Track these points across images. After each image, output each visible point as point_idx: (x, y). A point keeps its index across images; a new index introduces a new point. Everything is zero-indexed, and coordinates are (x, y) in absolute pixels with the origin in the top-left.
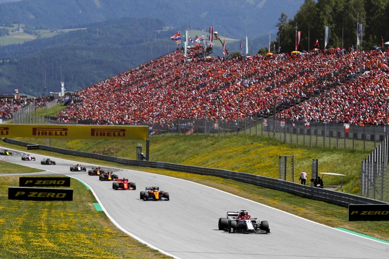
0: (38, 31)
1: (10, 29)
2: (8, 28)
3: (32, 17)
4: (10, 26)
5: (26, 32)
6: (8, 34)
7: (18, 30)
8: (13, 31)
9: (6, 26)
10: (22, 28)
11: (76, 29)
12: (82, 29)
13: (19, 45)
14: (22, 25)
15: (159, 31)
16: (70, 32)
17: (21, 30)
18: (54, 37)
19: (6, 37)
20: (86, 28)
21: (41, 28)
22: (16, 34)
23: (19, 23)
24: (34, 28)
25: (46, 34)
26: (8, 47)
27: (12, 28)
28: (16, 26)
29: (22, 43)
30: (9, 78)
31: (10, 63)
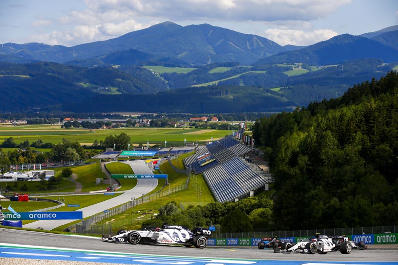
0: (310, 67)
1: (294, 66)
2: (292, 66)
3: (308, 58)
4: (294, 64)
5: (303, 67)
7: (299, 67)
8: (295, 68)
9: (291, 64)
10: (301, 65)
11: (331, 66)
12: (335, 65)
13: (298, 76)
15: (379, 66)
16: (328, 67)
17: (300, 67)
18: (319, 70)
20: (337, 65)
21: (312, 66)
23: (299, 62)
24: (308, 65)
25: (315, 69)
26: (292, 77)
28: (297, 64)
29: (300, 75)
30: (287, 97)
31: (289, 88)
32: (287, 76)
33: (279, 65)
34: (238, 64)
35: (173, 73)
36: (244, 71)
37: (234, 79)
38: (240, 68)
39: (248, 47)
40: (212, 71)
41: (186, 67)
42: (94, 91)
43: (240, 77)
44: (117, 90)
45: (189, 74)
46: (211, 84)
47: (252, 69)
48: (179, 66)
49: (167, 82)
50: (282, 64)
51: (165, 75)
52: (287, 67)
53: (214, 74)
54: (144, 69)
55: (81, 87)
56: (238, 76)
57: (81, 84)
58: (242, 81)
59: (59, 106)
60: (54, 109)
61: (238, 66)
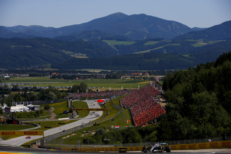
0: (208, 41)
2: (197, 40)
3: (207, 36)
4: (198, 40)
5: (204, 42)
6: (197, 43)
10: (202, 40)
11: (222, 41)
12: (224, 40)
14: (202, 39)
16: (220, 42)
18: (214, 44)
19: (197, 44)
22: (200, 43)
24: (207, 40)
25: (211, 42)
26: (197, 48)
27: (199, 41)
28: (200, 40)
29: (202, 46)
30: (193, 61)
31: (194, 55)
32: (194, 47)
33: (188, 40)
34: (163, 39)
35: (121, 45)
36: (167, 44)
37: (160, 48)
38: (164, 42)
39: (170, 28)
40: (146, 44)
41: (130, 41)
42: (72, 56)
43: (164, 48)
44: (87, 56)
45: (132, 45)
46: (145, 52)
47: (171, 43)
48: (126, 41)
49: (118, 50)
50: (191, 39)
51: (116, 46)
52: (194, 41)
53: (147, 46)
54: (104, 42)
55: (64, 54)
56: (163, 47)
57: (64, 51)
58: (165, 50)
59: (50, 65)
60: (46, 67)
61: (163, 41)
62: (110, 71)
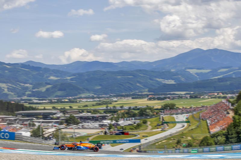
34: (232, 67)
35: (200, 73)
36: (235, 70)
37: (230, 74)
40: (219, 71)
41: (207, 69)
42: (163, 82)
43: (234, 73)
44: (175, 82)
45: (209, 73)
46: (219, 77)
47: (238, 69)
48: (204, 69)
49: (198, 77)
51: (197, 74)
53: (220, 72)
54: (187, 71)
55: (157, 81)
56: (232, 73)
57: (157, 79)
58: (234, 75)
59: (147, 90)
60: (145, 91)
61: (232, 68)
62: (192, 93)
